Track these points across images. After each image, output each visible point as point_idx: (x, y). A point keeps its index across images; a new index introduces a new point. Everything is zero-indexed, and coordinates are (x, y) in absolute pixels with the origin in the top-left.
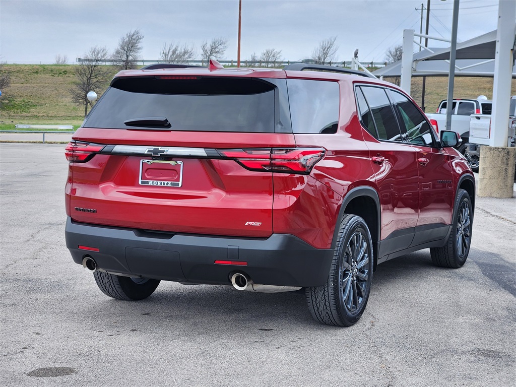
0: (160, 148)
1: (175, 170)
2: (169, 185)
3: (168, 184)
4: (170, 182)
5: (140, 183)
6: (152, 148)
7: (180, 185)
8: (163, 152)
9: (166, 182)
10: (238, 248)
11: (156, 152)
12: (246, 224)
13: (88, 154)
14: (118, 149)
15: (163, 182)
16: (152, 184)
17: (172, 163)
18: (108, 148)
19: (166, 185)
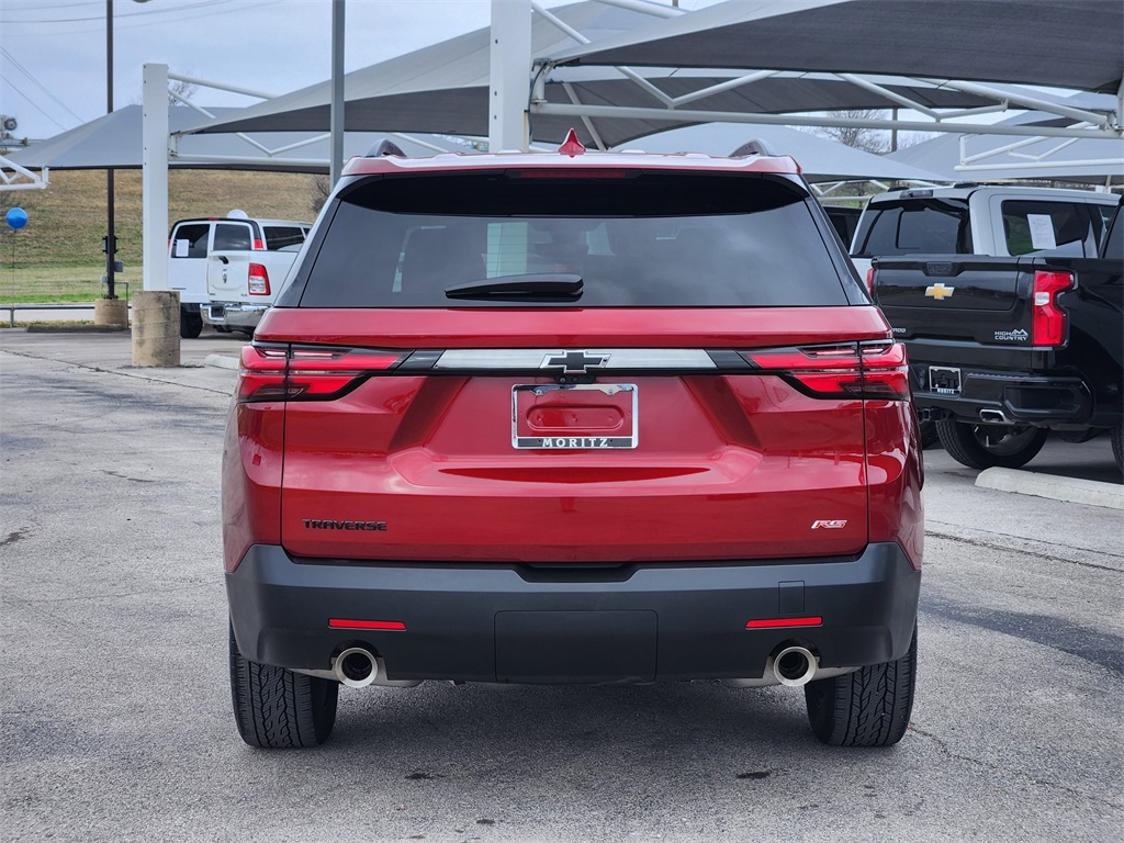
0: (589, 354)
1: (618, 409)
2: (603, 446)
3: (598, 442)
4: (604, 439)
5: (515, 445)
6: (562, 354)
7: (635, 444)
8: (598, 361)
9: (592, 439)
10: (801, 584)
11: (575, 362)
12: (813, 527)
13: (352, 376)
14: (452, 359)
15: (583, 439)
16: (551, 447)
17: (609, 388)
18: (419, 359)
19: (592, 446)
